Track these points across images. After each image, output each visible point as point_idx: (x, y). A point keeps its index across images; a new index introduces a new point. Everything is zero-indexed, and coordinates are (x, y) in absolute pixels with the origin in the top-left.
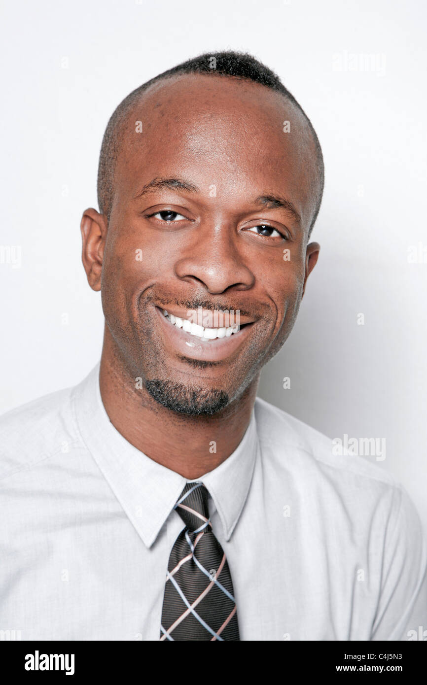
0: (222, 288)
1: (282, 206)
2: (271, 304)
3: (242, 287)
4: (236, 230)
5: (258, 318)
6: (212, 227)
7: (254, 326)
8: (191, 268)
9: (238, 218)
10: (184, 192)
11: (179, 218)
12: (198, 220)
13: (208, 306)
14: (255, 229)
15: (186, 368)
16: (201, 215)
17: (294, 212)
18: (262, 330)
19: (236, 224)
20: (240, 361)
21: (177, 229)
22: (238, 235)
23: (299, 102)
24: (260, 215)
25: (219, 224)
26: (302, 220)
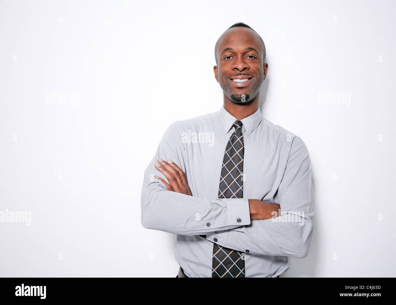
0: (242, 69)
1: (253, 50)
2: (255, 73)
3: (247, 69)
4: (244, 57)
5: (253, 76)
6: (238, 57)
7: (252, 79)
8: (235, 66)
9: (244, 54)
10: (230, 51)
11: (231, 58)
12: (235, 57)
13: (240, 74)
14: (248, 57)
15: (238, 90)
16: (235, 56)
17: (256, 51)
18: (254, 79)
19: (244, 56)
20: (250, 87)
21: (231, 60)
22: (245, 59)
23: (253, 29)
24: (248, 53)
25: (240, 56)
26: (259, 52)
